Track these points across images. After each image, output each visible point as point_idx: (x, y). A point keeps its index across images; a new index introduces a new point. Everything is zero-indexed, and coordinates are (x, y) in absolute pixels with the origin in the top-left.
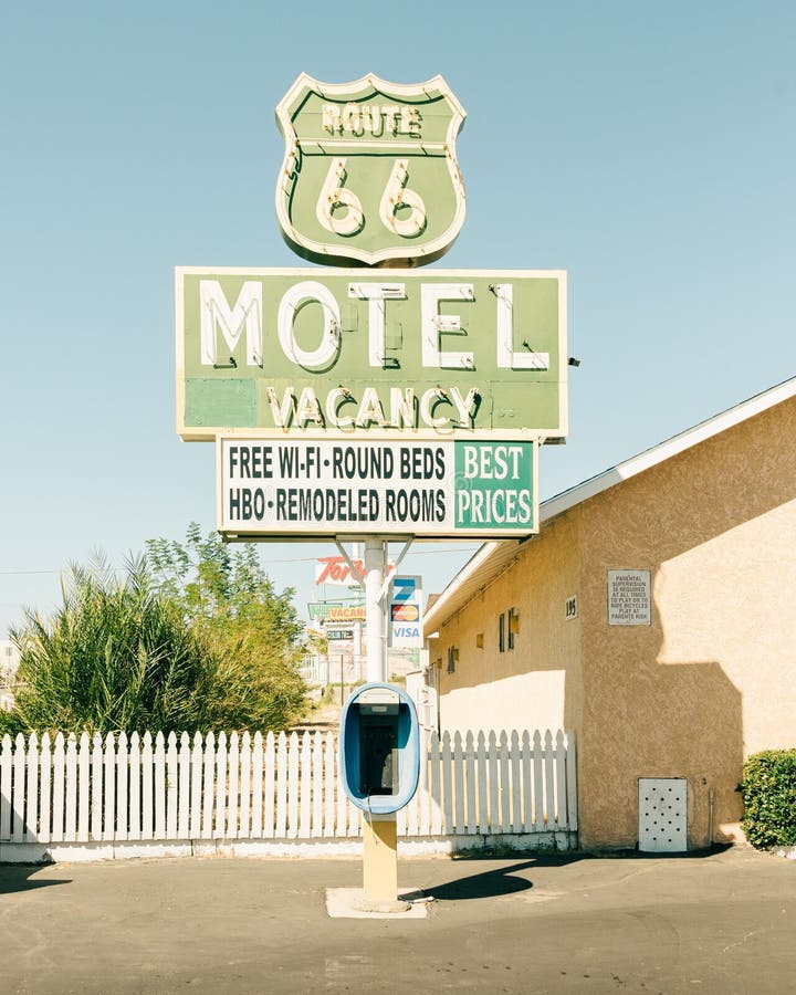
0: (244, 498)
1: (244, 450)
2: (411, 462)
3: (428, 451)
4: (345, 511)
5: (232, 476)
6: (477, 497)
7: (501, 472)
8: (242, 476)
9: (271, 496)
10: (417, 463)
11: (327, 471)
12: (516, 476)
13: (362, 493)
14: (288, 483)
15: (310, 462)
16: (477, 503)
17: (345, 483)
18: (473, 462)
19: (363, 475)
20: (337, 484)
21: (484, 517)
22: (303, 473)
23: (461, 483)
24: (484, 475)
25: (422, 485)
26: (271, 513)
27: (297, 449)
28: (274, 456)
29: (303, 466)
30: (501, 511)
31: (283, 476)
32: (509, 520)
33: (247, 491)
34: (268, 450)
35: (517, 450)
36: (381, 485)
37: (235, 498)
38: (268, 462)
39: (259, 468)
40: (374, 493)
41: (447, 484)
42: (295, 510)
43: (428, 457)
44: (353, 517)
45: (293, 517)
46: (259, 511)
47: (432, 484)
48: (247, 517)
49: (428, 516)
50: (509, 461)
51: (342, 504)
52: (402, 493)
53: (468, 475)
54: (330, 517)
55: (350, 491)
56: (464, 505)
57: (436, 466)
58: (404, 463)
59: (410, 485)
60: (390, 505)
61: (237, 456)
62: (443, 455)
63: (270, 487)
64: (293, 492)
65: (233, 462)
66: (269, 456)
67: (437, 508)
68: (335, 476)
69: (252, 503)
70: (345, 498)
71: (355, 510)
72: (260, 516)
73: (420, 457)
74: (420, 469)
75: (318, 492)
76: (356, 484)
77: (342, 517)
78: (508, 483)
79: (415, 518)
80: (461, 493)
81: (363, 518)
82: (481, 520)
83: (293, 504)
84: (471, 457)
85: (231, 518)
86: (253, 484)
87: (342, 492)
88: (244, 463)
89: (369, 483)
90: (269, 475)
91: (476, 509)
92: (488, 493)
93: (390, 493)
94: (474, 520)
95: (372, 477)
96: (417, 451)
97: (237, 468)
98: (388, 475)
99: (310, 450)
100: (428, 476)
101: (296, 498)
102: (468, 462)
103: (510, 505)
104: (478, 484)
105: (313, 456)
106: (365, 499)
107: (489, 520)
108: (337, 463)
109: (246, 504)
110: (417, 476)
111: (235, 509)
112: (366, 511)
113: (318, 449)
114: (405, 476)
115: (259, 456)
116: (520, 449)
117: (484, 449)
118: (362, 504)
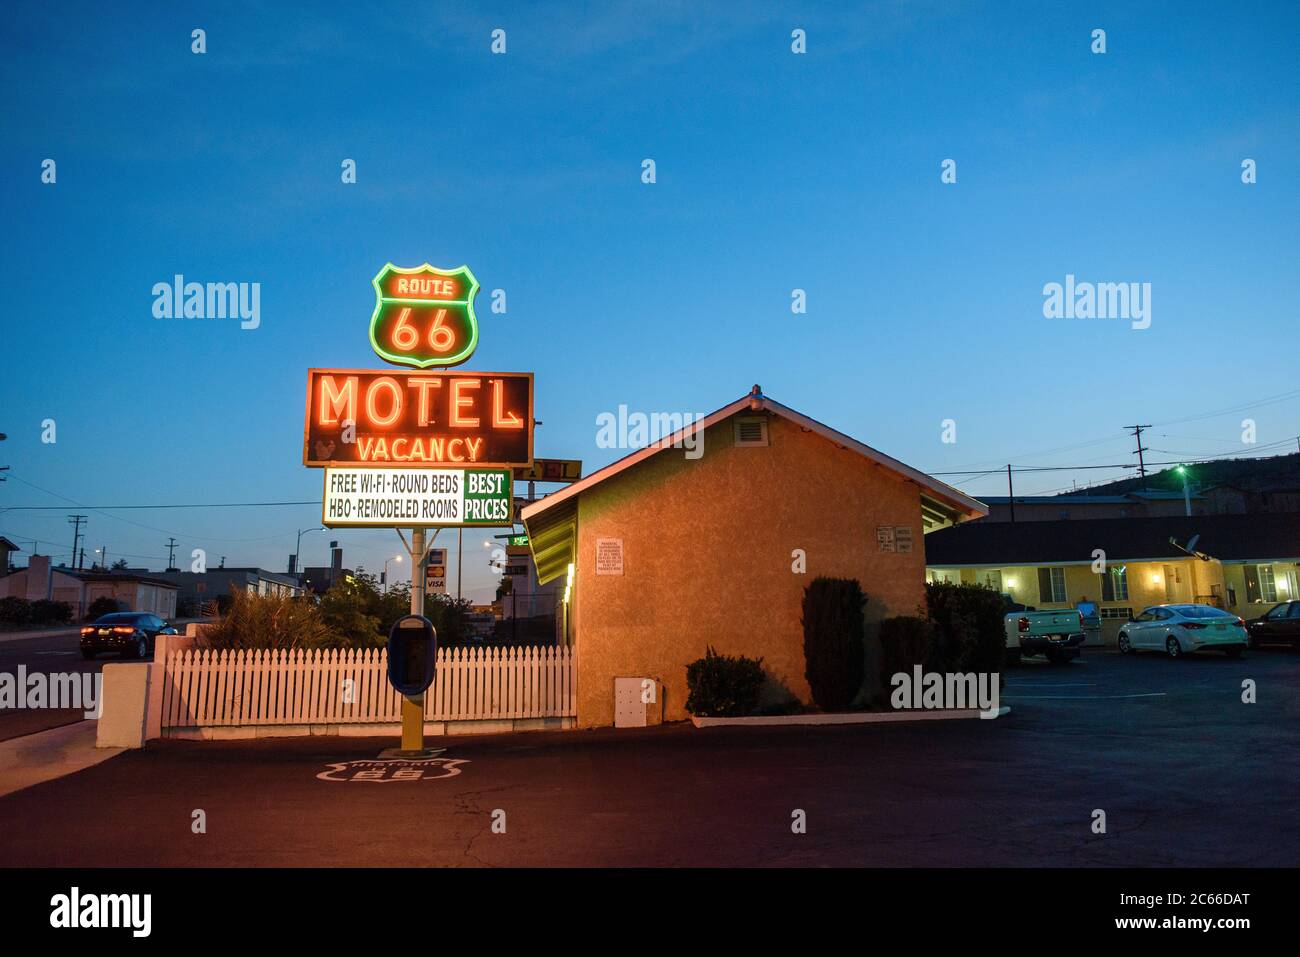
0: (339, 504)
1: (340, 476)
2: (438, 483)
3: (448, 477)
4: (398, 512)
5: (332, 492)
6: (476, 504)
7: (490, 489)
8: (338, 491)
9: (355, 503)
10: (442, 484)
11: (389, 489)
12: (499, 491)
13: (409, 501)
14: (365, 496)
15: (379, 483)
16: (476, 507)
17: (398, 496)
18: (475, 483)
19: (410, 491)
20: (394, 496)
22: (374, 490)
23: (467, 495)
24: (481, 491)
25: (444, 497)
26: (354, 512)
27: (371, 475)
28: (358, 480)
29: (374, 485)
30: (490, 512)
31: (362, 492)
33: (341, 500)
34: (354, 476)
36: (420, 497)
37: (333, 504)
38: (354, 483)
39: (349, 487)
40: (415, 501)
41: (459, 496)
42: (369, 511)
43: (448, 481)
44: (403, 516)
45: (367, 516)
46: (347, 512)
47: (451, 496)
48: (340, 515)
50: (496, 483)
51: (396, 508)
52: (432, 501)
53: (471, 491)
54: (390, 515)
55: (402, 500)
56: (469, 508)
57: (453, 486)
58: (434, 484)
59: (437, 497)
60: (425, 509)
61: (336, 480)
62: (457, 480)
63: (354, 498)
64: (368, 501)
65: (334, 483)
66: (355, 479)
67: (453, 510)
68: (393, 492)
69: (343, 507)
70: (398, 505)
71: (404, 512)
72: (347, 515)
73: (444, 480)
74: (443, 487)
75: (383, 501)
76: (405, 496)
77: (396, 516)
78: (494, 496)
79: (440, 516)
80: (468, 501)
81: (409, 516)
82: (479, 517)
83: (367, 508)
84: (473, 481)
85: (331, 516)
86: (344, 496)
87: (397, 501)
88: (340, 483)
89: (413, 496)
90: (354, 490)
91: (476, 511)
92: (483, 501)
93: (425, 501)
94: (474, 517)
95: (415, 492)
96: (442, 477)
97: (335, 487)
98: (424, 491)
99: (379, 476)
100: (448, 491)
101: (369, 504)
102: (471, 483)
103: (496, 509)
104: (477, 496)
105: (381, 480)
106: (411, 505)
107: (483, 517)
108: (395, 484)
109: (340, 507)
110: (442, 491)
111: (333, 511)
112: (410, 512)
113: (384, 475)
114: (434, 491)
115: (349, 479)
116: (502, 476)
117: (481, 476)
118: (409, 508)
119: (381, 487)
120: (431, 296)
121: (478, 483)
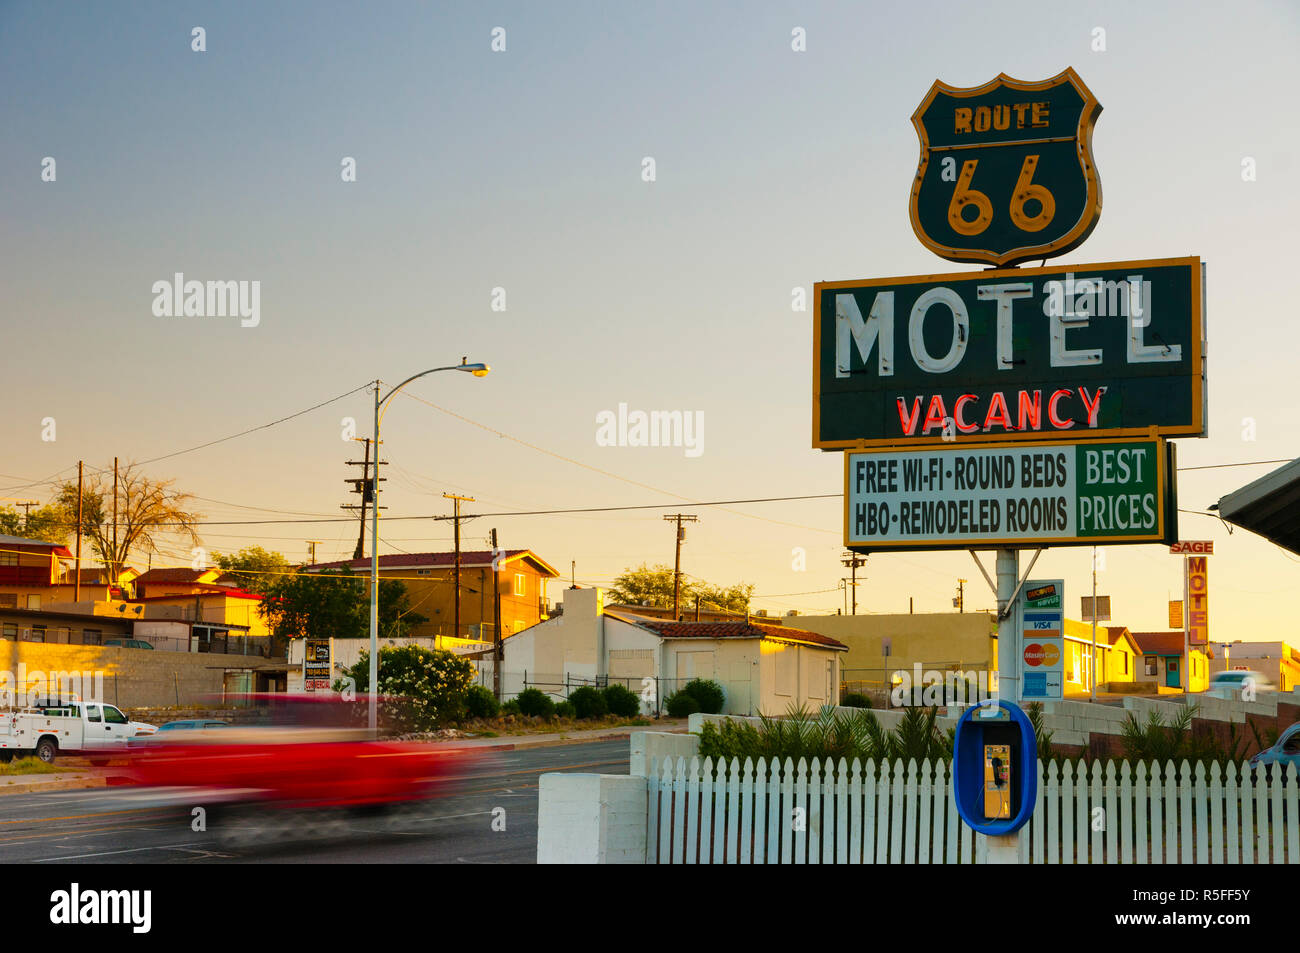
0: (870, 512)
1: (871, 464)
2: (1032, 470)
3: (1049, 458)
4: (966, 522)
5: (858, 492)
6: (1099, 503)
7: (1123, 476)
8: (868, 491)
9: (895, 510)
10: (1038, 470)
11: (949, 483)
12: (1139, 480)
13: (983, 503)
14: (911, 497)
15: (933, 474)
16: (1099, 510)
17: (966, 494)
18: (1094, 467)
19: (984, 485)
20: (959, 495)
21: (1107, 525)
22: (926, 486)
23: (1083, 489)
24: (1106, 480)
25: (1042, 493)
26: (895, 527)
27: (921, 460)
28: (899, 470)
29: (926, 477)
30: (1125, 517)
31: (907, 490)
32: (1134, 526)
33: (872, 506)
34: (893, 463)
35: (1139, 452)
36: (1001, 495)
37: (861, 513)
38: (893, 475)
39: (885, 482)
40: (995, 503)
41: (1069, 491)
42: (918, 523)
43: (1049, 464)
44: (974, 529)
45: (916, 530)
46: (884, 525)
47: (1054, 491)
48: (872, 532)
49: (1050, 525)
50: (1131, 462)
51: (964, 516)
52: (1023, 502)
53: (1090, 481)
54: (952, 530)
55: (972, 502)
56: (1086, 512)
57: (1057, 473)
58: (1025, 471)
59: (1031, 493)
60: (1010, 516)
61: (863, 471)
62: (1064, 461)
63: (894, 501)
64: (916, 505)
65: (860, 477)
66: (894, 469)
67: (1058, 516)
68: (957, 488)
69: (877, 518)
70: (966, 510)
71: (976, 521)
72: (884, 531)
73: (1041, 464)
74: (1041, 476)
75: (941, 505)
76: (977, 495)
77: (964, 529)
78: (1132, 488)
79: (1036, 527)
80: (1084, 499)
81: (984, 529)
82: (1104, 527)
83: (916, 517)
84: (1092, 462)
85: (857, 533)
86: (878, 498)
87: (964, 504)
88: (870, 477)
89: (990, 494)
90: (893, 488)
91: (1098, 516)
92: (1111, 498)
93: (1011, 502)
94: (1096, 527)
95: (993, 487)
96: (1038, 458)
97: (863, 483)
98: (1009, 484)
99: (933, 462)
100: (1049, 483)
101: (919, 511)
102: (1089, 467)
103: (1134, 511)
104: (1101, 489)
105: (936, 468)
106: (987, 509)
107: (1111, 527)
108: (959, 474)
109: (872, 518)
110: (1038, 484)
111: (861, 524)
112: (987, 522)
113: (941, 459)
114: (1025, 484)
115: (885, 470)
116: (1143, 451)
117: (1106, 453)
118: (983, 515)
119: (936, 480)
120: (1012, 133)
121: (1100, 466)
